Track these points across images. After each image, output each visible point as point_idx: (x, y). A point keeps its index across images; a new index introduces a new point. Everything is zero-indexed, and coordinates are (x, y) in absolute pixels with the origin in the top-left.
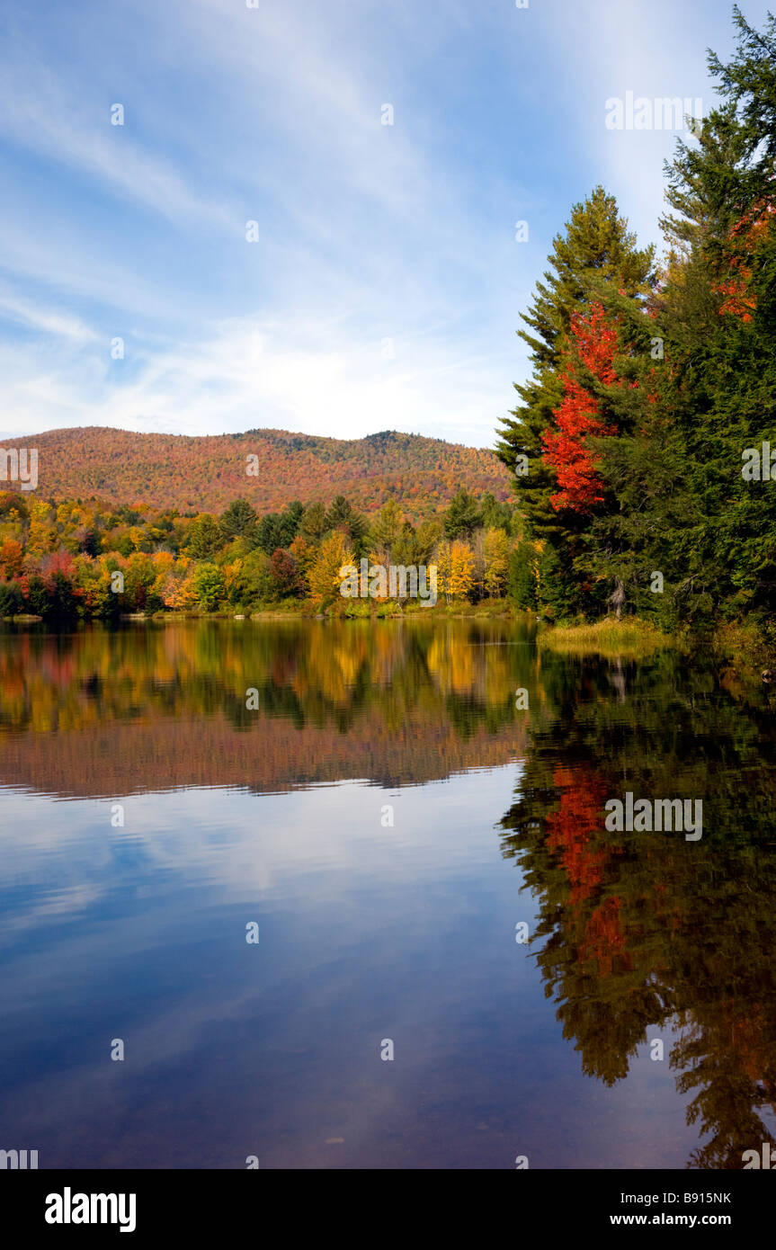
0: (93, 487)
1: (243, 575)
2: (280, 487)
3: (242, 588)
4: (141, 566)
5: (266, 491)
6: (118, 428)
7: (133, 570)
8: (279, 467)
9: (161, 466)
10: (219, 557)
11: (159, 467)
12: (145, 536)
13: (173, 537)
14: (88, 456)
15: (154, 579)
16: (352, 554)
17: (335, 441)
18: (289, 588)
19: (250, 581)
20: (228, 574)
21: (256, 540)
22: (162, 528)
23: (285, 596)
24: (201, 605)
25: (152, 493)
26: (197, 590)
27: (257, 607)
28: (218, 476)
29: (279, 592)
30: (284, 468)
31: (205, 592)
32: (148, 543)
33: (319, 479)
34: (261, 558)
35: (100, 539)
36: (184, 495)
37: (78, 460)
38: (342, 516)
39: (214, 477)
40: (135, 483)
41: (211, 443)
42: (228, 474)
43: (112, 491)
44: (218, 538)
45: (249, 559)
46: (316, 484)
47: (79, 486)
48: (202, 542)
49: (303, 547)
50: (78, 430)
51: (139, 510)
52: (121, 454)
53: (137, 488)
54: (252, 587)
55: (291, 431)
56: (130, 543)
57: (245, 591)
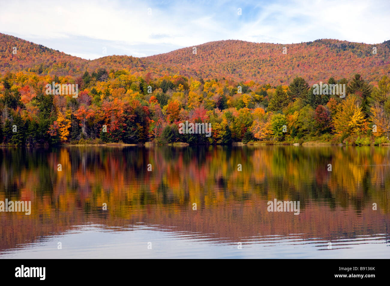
0: (229, 73)
1: (299, 121)
2: (332, 72)
3: (298, 128)
4: (245, 116)
5: (324, 74)
6: (243, 40)
7: (240, 118)
8: (332, 60)
9: (266, 61)
10: (285, 110)
11: (265, 62)
12: (251, 99)
13: (266, 100)
14: (227, 56)
15: (252, 123)
16: (360, 108)
17: (366, 45)
18: (325, 128)
19: (303, 124)
20: (290, 119)
21: (307, 101)
22: (261, 94)
23: (323, 132)
24: (275, 138)
25: (261, 76)
26: (272, 129)
27: (307, 139)
28: (298, 66)
29: (320, 130)
30: (335, 61)
31: (277, 130)
32: (253, 103)
33: (355, 67)
34: (310, 111)
35: (226, 101)
36: (279, 76)
37: (222, 58)
38: (359, 86)
39: (296, 66)
40: (252, 70)
41: (295, 47)
42: (304, 65)
43: (240, 75)
44: (286, 99)
45: (302, 111)
46: (354, 69)
47: (222, 72)
48: (276, 102)
49: (335, 104)
50: (222, 42)
51: (249, 84)
52: (245, 55)
53: (253, 73)
54: (304, 128)
55: (340, 40)
56: (243, 103)
57: (300, 130)
